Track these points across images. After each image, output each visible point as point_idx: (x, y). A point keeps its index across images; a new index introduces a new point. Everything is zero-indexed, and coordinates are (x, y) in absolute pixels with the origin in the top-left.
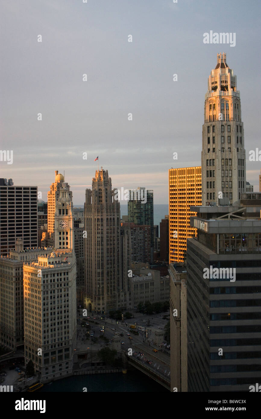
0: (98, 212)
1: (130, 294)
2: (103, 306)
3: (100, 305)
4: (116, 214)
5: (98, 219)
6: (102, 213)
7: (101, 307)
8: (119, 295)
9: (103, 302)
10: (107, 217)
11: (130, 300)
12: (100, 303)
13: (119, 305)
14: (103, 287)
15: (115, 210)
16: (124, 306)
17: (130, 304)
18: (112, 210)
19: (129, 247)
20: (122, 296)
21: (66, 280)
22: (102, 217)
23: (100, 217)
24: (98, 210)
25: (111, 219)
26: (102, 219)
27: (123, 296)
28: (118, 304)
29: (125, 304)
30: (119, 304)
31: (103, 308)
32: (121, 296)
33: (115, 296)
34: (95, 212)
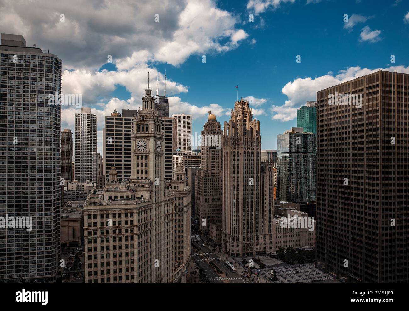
0: (234, 145)
1: (271, 237)
2: (238, 248)
3: (234, 247)
4: (255, 147)
5: (234, 153)
6: (238, 145)
7: (235, 249)
8: (257, 238)
9: (237, 244)
10: (245, 150)
11: (271, 243)
12: (234, 245)
13: (257, 249)
14: (238, 227)
15: (255, 144)
16: (263, 250)
17: (271, 248)
18: (250, 143)
19: (271, 185)
20: (261, 239)
21: (129, 225)
22: (238, 150)
23: (236, 151)
24: (233, 142)
25: (249, 152)
26: (238, 153)
27: (263, 238)
28: (255, 247)
29: (265, 248)
30: (258, 247)
31: (238, 251)
32: (259, 239)
33: (252, 238)
34: (231, 145)
